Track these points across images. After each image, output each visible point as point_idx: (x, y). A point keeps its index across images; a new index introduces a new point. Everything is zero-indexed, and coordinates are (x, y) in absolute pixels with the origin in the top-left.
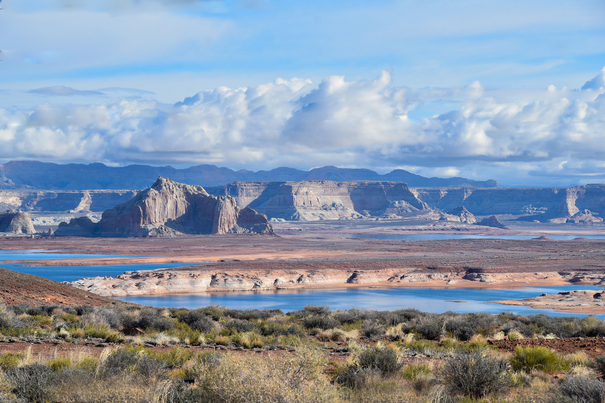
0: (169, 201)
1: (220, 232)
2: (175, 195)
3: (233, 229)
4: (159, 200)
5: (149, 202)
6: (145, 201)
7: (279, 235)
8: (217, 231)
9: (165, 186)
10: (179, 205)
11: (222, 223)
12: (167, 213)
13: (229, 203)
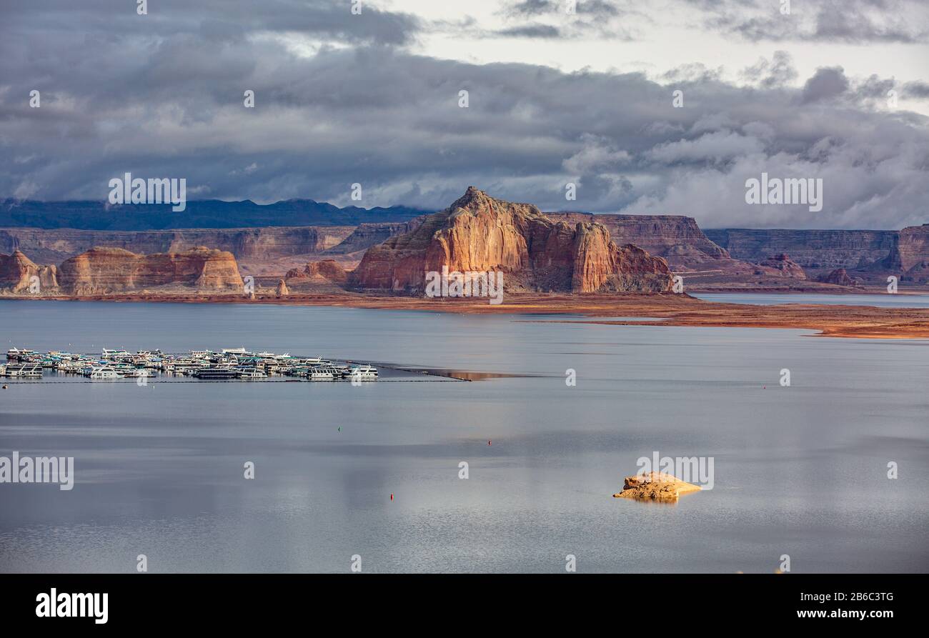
0: (492, 232)
1: (586, 289)
2: (499, 221)
3: (608, 284)
4: (475, 232)
5: (459, 230)
6: (452, 232)
7: (692, 295)
8: (580, 285)
9: (484, 203)
10: (506, 239)
11: (590, 272)
12: (489, 253)
13: (600, 236)
